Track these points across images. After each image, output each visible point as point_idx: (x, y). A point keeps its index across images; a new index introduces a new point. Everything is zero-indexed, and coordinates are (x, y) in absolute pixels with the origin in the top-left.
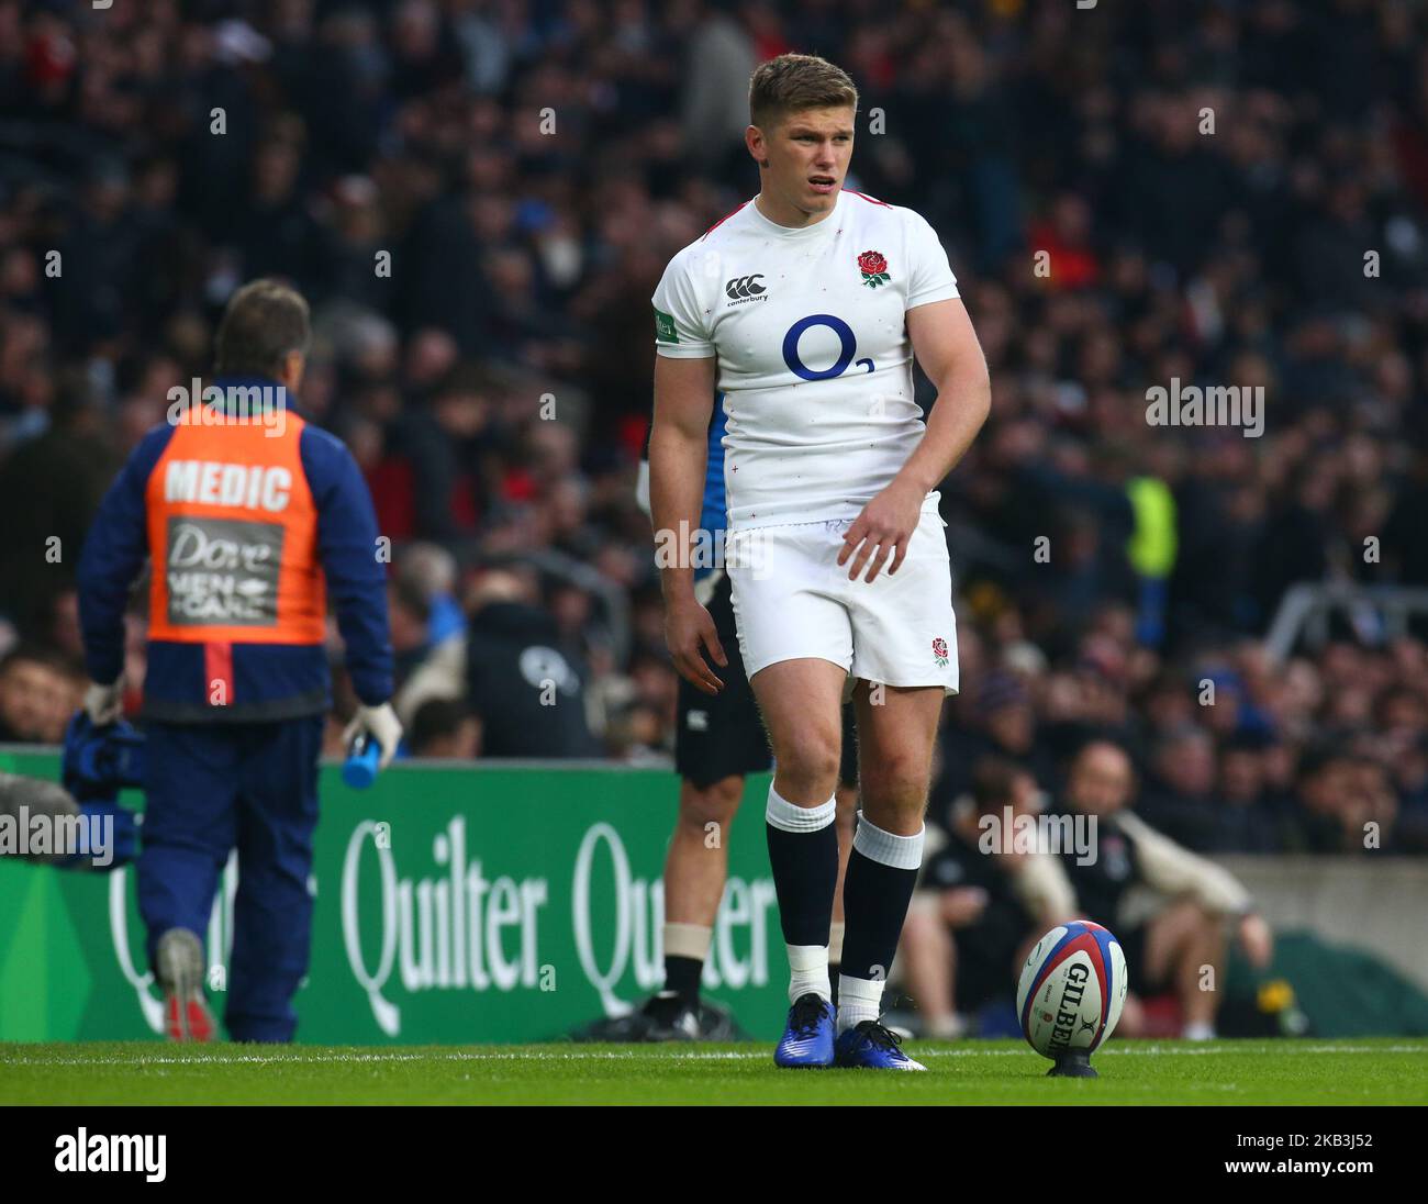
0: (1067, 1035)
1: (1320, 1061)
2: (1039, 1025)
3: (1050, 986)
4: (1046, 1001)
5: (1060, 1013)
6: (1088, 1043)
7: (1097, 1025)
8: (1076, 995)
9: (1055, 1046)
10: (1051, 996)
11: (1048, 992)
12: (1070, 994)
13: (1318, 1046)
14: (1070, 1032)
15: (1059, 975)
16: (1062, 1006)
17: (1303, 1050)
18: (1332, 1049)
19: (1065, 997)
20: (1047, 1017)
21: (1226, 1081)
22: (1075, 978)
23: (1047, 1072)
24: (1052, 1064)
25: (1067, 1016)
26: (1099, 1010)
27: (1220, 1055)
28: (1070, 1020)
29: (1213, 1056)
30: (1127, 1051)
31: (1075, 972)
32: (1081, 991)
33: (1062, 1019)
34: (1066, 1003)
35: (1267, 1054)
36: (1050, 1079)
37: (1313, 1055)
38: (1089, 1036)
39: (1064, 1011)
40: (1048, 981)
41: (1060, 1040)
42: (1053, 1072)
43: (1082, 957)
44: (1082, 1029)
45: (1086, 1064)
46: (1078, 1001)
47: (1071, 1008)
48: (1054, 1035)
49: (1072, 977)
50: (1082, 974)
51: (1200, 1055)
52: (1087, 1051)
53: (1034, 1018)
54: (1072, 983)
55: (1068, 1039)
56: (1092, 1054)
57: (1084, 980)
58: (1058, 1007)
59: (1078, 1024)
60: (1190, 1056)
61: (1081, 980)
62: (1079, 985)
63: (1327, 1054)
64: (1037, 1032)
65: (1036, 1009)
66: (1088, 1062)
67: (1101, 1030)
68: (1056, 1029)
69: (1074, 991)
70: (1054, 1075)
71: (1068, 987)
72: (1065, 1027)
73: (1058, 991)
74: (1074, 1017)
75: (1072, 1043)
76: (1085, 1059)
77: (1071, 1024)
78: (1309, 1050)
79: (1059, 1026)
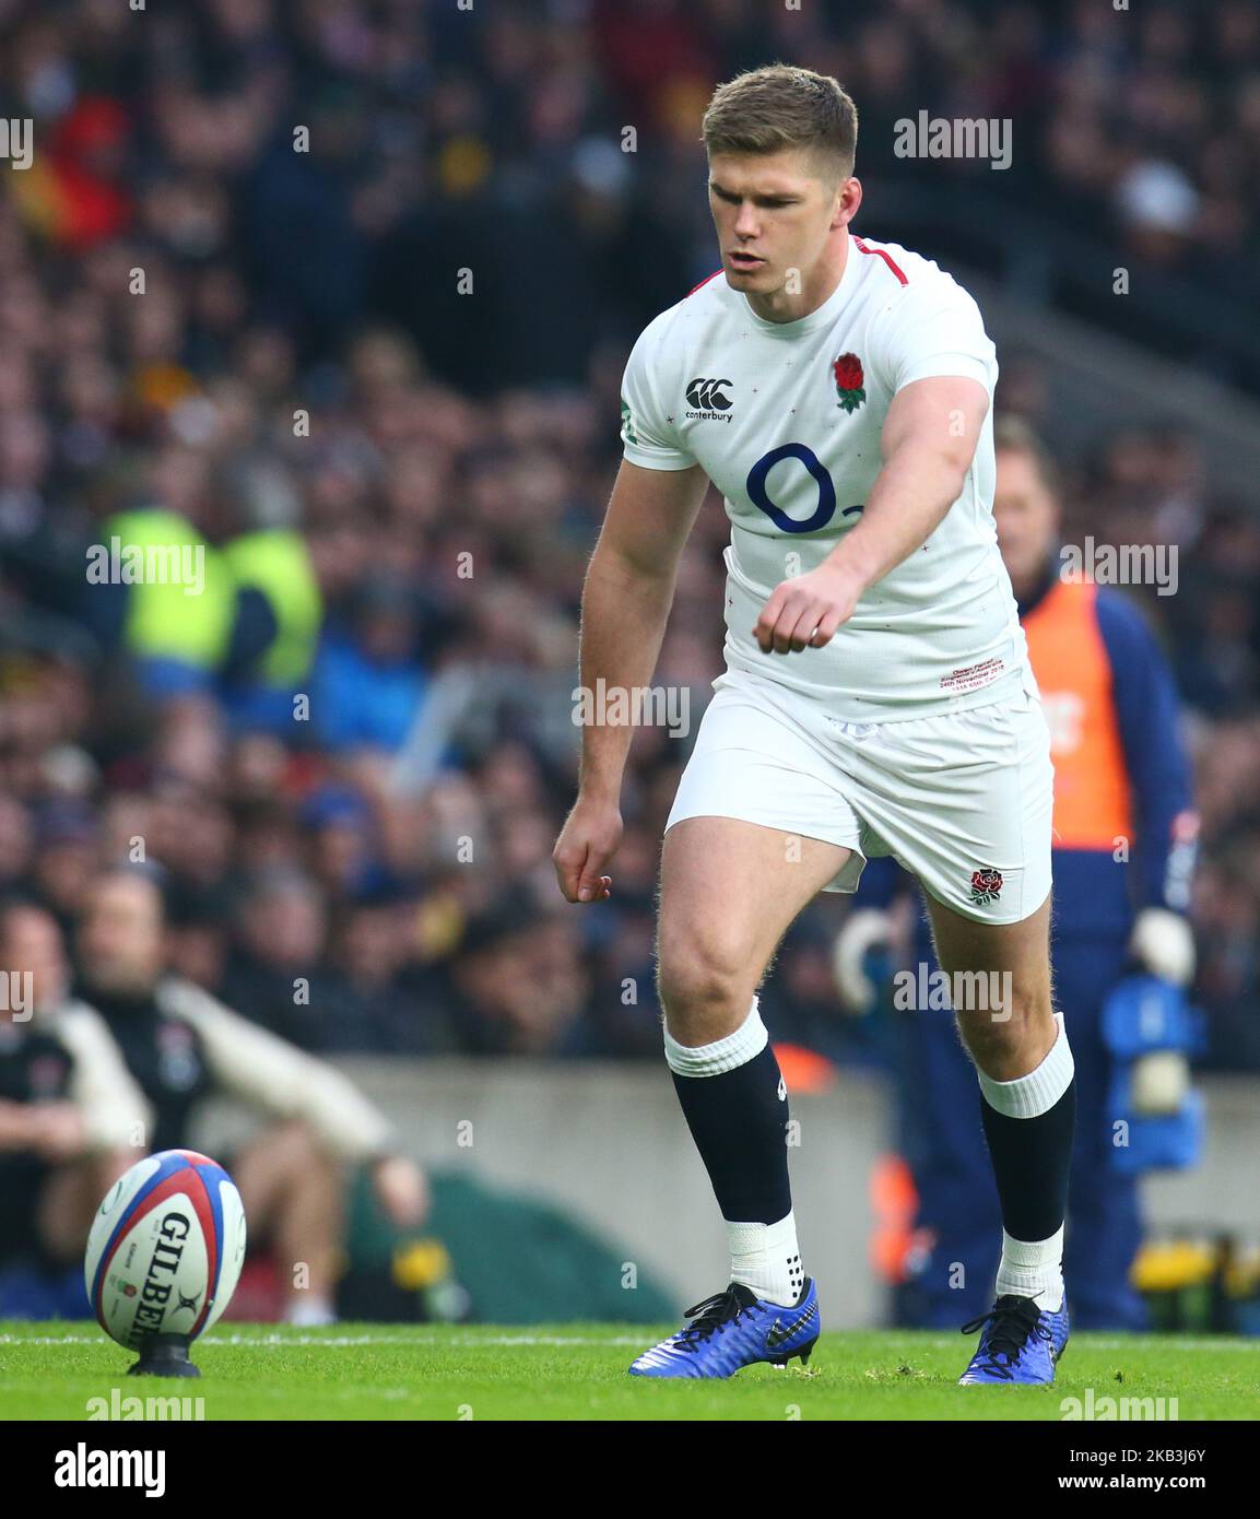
0: (157, 1316)
1: (516, 1358)
2: (117, 1301)
3: (134, 1245)
4: (128, 1266)
5: (148, 1285)
6: (187, 1328)
7: (200, 1303)
8: (170, 1258)
9: (138, 1330)
10: (134, 1259)
11: (131, 1253)
12: (164, 1256)
13: (509, 1336)
14: (161, 1312)
15: (146, 1231)
16: (151, 1273)
17: (488, 1341)
18: (530, 1341)
19: (155, 1262)
20: (129, 1290)
21: (389, 1383)
22: (169, 1233)
23: (128, 1367)
24: (135, 1357)
25: (158, 1288)
26: (205, 1281)
27: (369, 1347)
28: (162, 1295)
29: (360, 1350)
30: (235, 1340)
31: (170, 1225)
32: (178, 1252)
33: (151, 1292)
34: (157, 1270)
35: (437, 1347)
36: (133, 1379)
37: (504, 1349)
38: (188, 1318)
39: (153, 1280)
40: (132, 1237)
41: (148, 1323)
42: (136, 1370)
43: (180, 1203)
44: (178, 1308)
45: (183, 1359)
46: (173, 1267)
47: (163, 1277)
48: (138, 1316)
49: (167, 1232)
50: (180, 1228)
51: (340, 1348)
52: (186, 1340)
53: (110, 1292)
54: (165, 1240)
55: (159, 1322)
56: (195, 1343)
57: (183, 1237)
58: (145, 1275)
59: (174, 1300)
60: (327, 1348)
61: (179, 1237)
62: (176, 1243)
63: (524, 1349)
64: (114, 1312)
65: (113, 1279)
66: (187, 1355)
67: (207, 1309)
68: (141, 1307)
69: (168, 1253)
70: (139, 1374)
71: (160, 1247)
72: (155, 1304)
73: (146, 1252)
74: (167, 1290)
75: (166, 1327)
76: (183, 1350)
77: (163, 1301)
78: (495, 1341)
79: (146, 1303)
